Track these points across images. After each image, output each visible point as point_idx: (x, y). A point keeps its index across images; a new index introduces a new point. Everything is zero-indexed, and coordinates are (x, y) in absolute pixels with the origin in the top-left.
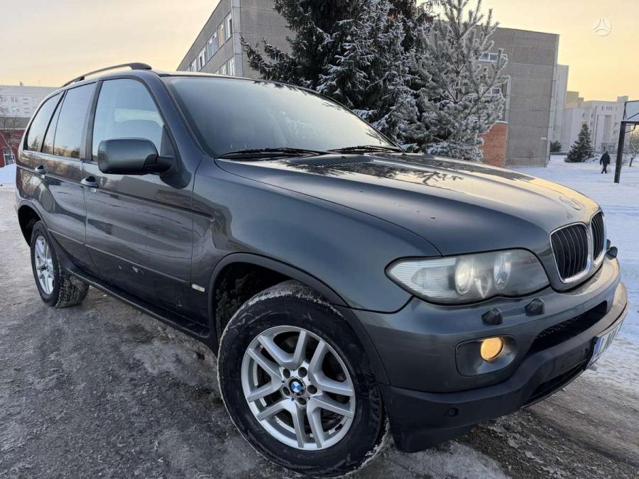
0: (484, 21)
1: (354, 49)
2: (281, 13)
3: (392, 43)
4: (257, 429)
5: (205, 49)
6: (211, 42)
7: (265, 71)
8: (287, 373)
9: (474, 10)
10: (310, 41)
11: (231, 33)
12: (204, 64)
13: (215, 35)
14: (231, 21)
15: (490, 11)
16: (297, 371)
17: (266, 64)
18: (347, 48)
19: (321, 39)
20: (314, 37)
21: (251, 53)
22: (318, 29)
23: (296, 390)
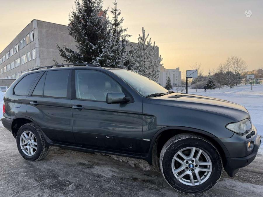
0: (152, 45)
1: (106, 52)
2: (72, 36)
3: (118, 50)
4: (178, 183)
5: (18, 44)
6: (22, 41)
7: (67, 58)
8: (187, 162)
9: (149, 41)
10: (87, 47)
11: (33, 39)
12: (17, 51)
13: (24, 39)
14: (33, 34)
15: (155, 42)
16: (191, 161)
17: (67, 55)
18: (104, 51)
19: (91, 47)
20: (89, 46)
21: (61, 50)
22: (90, 43)
23: (191, 167)
